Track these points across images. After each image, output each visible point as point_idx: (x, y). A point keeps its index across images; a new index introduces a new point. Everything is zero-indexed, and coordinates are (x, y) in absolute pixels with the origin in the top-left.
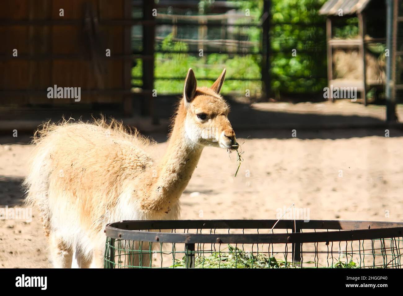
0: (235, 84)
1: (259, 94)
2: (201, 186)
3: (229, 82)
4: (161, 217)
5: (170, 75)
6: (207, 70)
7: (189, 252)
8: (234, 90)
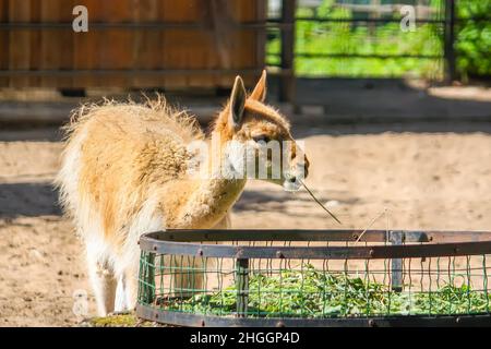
0: (410, 62)
1: (441, 76)
2: (343, 192)
3: (402, 59)
4: (212, 225)
5: (328, 51)
6: (375, 45)
7: (242, 269)
8: (408, 70)
